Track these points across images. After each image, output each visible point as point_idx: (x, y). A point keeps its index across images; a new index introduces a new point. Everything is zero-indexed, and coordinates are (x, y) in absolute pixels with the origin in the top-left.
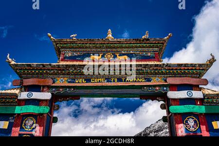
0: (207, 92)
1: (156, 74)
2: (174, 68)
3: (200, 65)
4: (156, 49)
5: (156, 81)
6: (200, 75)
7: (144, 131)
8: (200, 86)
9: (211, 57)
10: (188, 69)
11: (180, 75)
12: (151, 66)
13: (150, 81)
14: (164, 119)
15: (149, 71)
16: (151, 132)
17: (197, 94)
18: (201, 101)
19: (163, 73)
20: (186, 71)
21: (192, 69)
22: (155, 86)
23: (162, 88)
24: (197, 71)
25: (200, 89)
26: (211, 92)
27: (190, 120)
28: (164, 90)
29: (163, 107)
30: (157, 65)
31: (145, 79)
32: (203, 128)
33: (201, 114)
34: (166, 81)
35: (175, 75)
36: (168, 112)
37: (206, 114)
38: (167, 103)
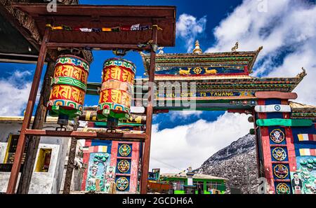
0: (295, 106)
1: (245, 88)
2: (263, 82)
3: (290, 79)
4: (246, 62)
5: (244, 95)
6: (290, 89)
7: (229, 146)
8: (289, 100)
9: (302, 71)
10: (277, 83)
11: (269, 89)
12: (240, 80)
13: (238, 95)
14: (252, 132)
15: (237, 85)
16: (239, 147)
17: (284, 108)
18: (289, 115)
19: (251, 88)
20: (276, 85)
21: (281, 83)
22: (243, 100)
23: (250, 102)
24: (288, 85)
25: (289, 103)
26: (299, 106)
27: (277, 132)
28: (252, 104)
29: (250, 120)
30: (245, 80)
31: (234, 93)
32: (289, 140)
33: (288, 127)
34: (254, 95)
35: (264, 89)
36: (256, 125)
37: (292, 128)
38: (255, 116)
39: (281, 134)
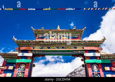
0: (102, 54)
1: (79, 45)
2: (87, 43)
3: (99, 41)
4: (79, 34)
5: (79, 48)
6: (98, 46)
7: (74, 71)
8: (99, 51)
10: (93, 43)
11: (90, 46)
12: (77, 41)
13: (76, 48)
14: (83, 66)
15: (76, 44)
17: (97, 55)
18: (100, 58)
19: (82, 45)
20: (93, 44)
21: (95, 43)
22: (79, 51)
23: (82, 51)
24: (98, 44)
25: (99, 52)
26: (104, 54)
27: (95, 66)
28: (83, 53)
29: (82, 60)
30: (79, 41)
31: (74, 47)
32: (101, 70)
33: (99, 64)
34: (83, 48)
35: (87, 46)
36: (85, 62)
37: (102, 64)
38: (84, 58)
39: (97, 67)
